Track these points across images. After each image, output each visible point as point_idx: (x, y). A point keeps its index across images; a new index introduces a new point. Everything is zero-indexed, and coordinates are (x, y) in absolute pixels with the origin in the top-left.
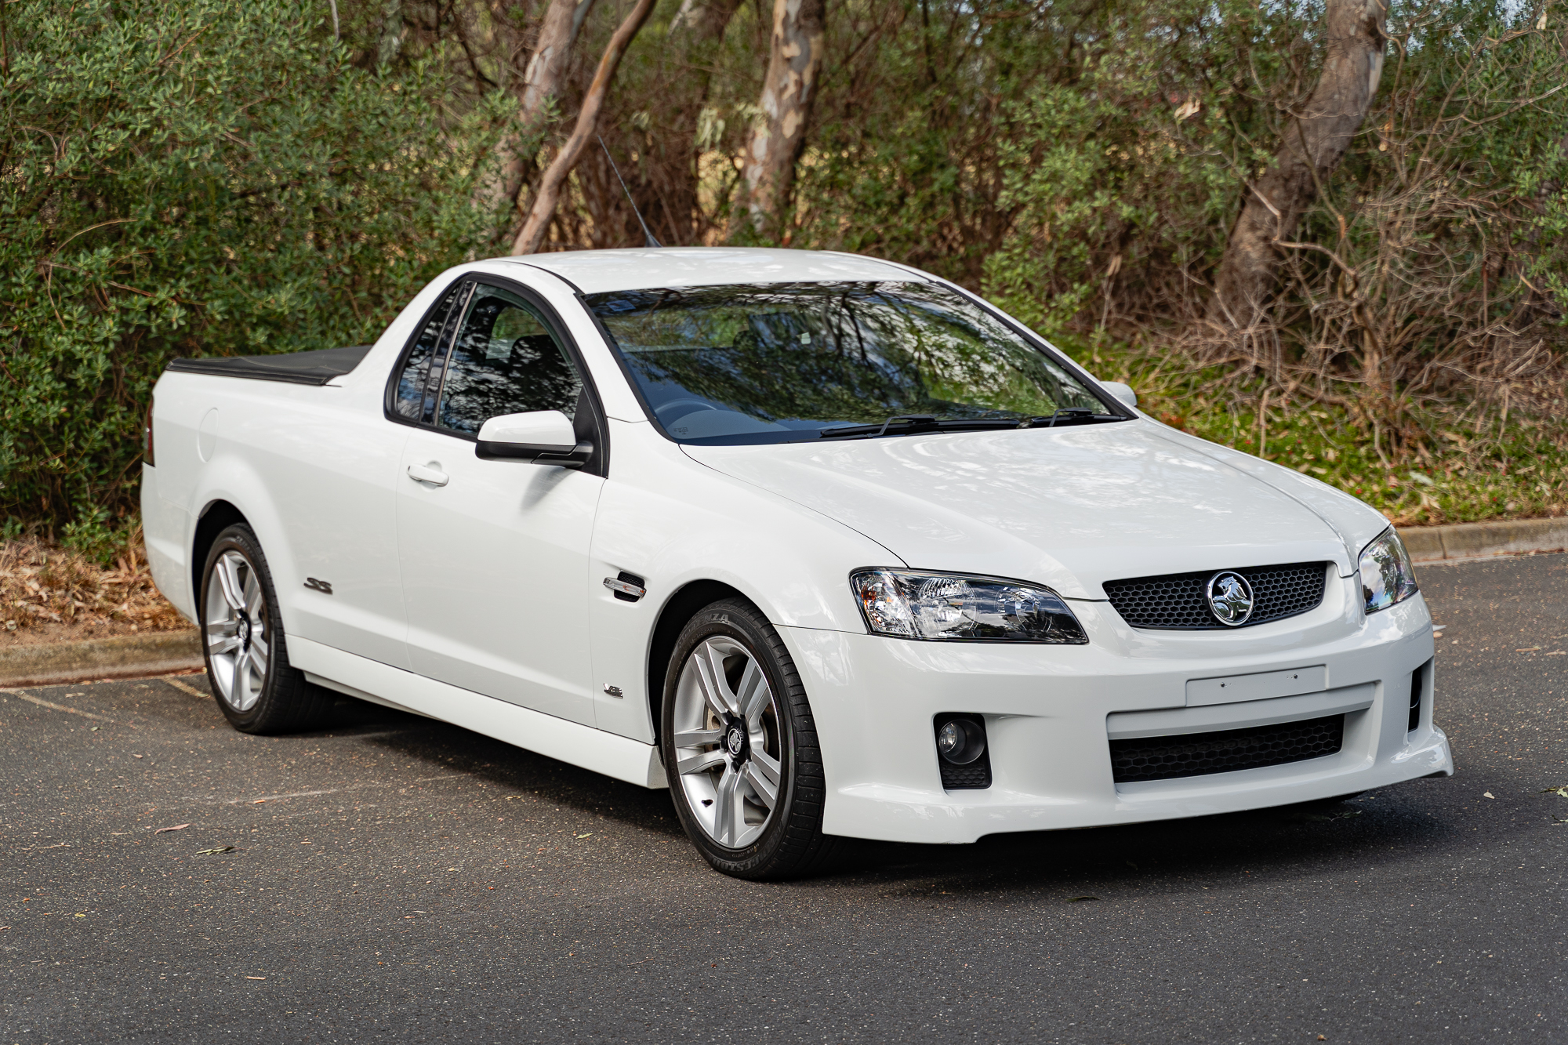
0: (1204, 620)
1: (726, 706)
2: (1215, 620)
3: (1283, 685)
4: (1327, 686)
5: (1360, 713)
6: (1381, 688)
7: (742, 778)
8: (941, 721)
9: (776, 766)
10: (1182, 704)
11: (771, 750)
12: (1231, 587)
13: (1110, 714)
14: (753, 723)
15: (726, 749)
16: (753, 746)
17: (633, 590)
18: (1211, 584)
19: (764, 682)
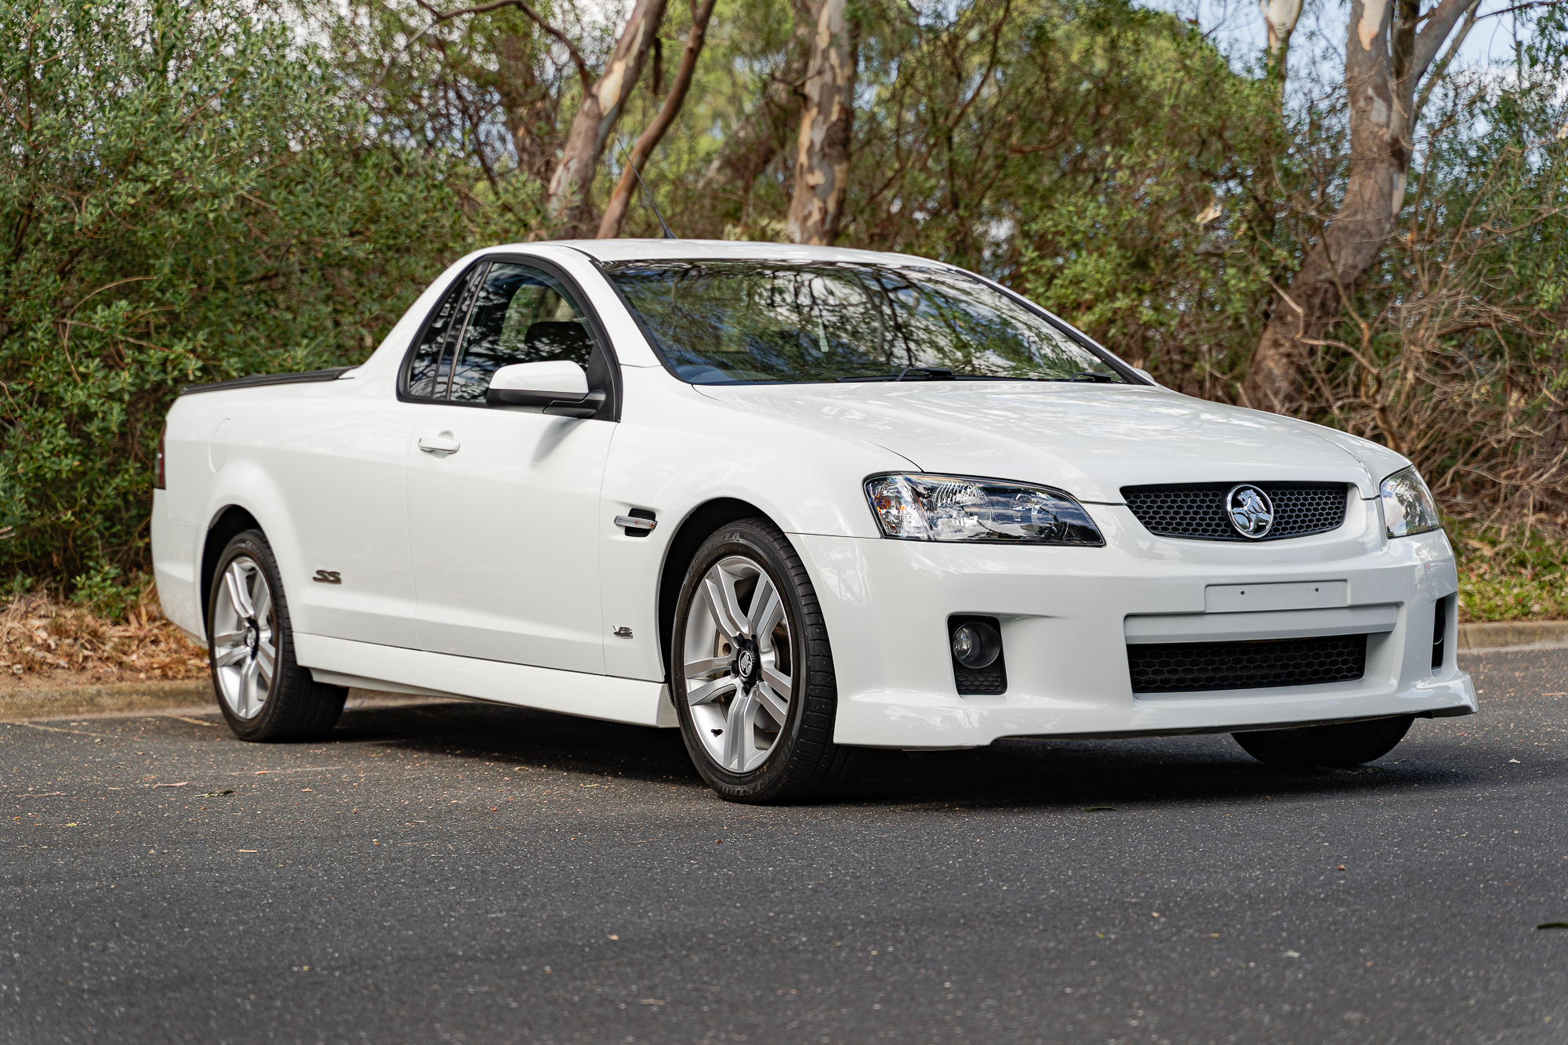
0: (1224, 531)
1: (737, 628)
2: (1234, 531)
3: (1305, 597)
4: (1349, 602)
5: (1383, 635)
6: (1404, 611)
7: (754, 701)
8: (956, 622)
9: (787, 681)
10: (1200, 609)
11: (783, 667)
12: (1251, 500)
13: (1128, 617)
14: (764, 642)
15: (737, 673)
16: (764, 666)
17: (644, 523)
18: (1229, 498)
19: (775, 596)
